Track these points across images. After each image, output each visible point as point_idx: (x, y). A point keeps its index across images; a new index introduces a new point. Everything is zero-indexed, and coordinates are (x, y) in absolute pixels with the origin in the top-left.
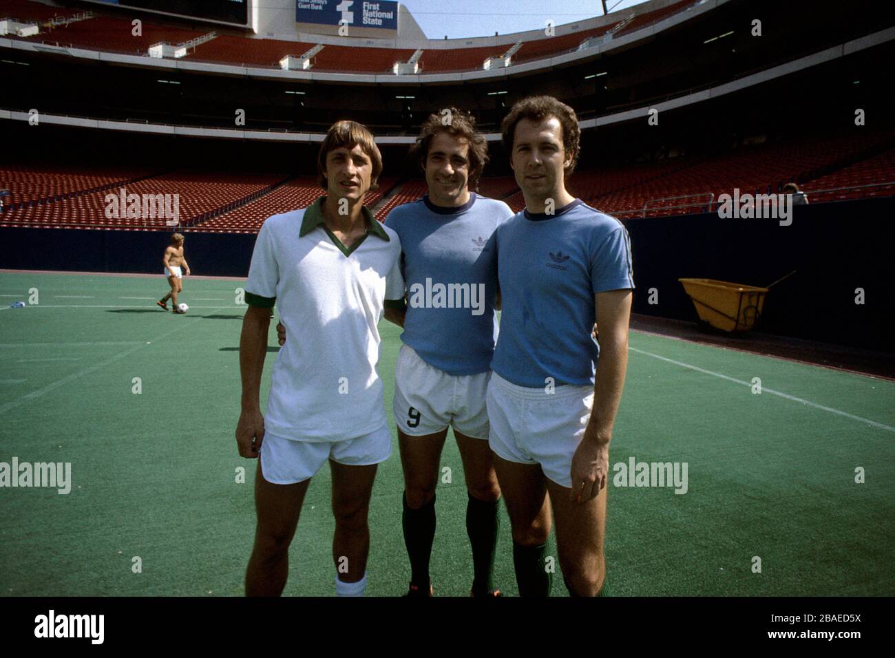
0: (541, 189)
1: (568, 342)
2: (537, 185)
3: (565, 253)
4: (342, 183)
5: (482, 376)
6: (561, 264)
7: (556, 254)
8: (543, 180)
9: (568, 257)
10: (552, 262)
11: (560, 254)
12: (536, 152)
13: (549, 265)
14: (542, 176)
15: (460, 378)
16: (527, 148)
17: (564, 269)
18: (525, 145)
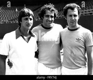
0: (74, 25)
1: (81, 58)
2: (73, 24)
3: (79, 39)
4: (27, 25)
5: (59, 68)
6: (79, 41)
7: (77, 39)
8: (74, 23)
9: (80, 40)
10: (77, 41)
11: (78, 39)
12: (73, 17)
13: (76, 41)
14: (74, 22)
15: (55, 69)
16: (71, 16)
17: (80, 42)
18: (70, 15)
